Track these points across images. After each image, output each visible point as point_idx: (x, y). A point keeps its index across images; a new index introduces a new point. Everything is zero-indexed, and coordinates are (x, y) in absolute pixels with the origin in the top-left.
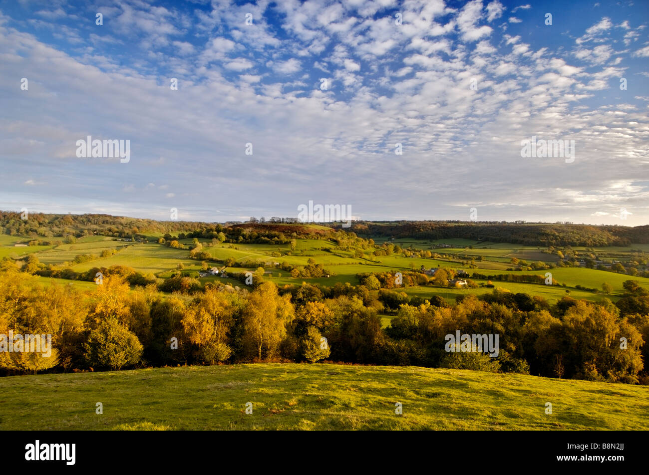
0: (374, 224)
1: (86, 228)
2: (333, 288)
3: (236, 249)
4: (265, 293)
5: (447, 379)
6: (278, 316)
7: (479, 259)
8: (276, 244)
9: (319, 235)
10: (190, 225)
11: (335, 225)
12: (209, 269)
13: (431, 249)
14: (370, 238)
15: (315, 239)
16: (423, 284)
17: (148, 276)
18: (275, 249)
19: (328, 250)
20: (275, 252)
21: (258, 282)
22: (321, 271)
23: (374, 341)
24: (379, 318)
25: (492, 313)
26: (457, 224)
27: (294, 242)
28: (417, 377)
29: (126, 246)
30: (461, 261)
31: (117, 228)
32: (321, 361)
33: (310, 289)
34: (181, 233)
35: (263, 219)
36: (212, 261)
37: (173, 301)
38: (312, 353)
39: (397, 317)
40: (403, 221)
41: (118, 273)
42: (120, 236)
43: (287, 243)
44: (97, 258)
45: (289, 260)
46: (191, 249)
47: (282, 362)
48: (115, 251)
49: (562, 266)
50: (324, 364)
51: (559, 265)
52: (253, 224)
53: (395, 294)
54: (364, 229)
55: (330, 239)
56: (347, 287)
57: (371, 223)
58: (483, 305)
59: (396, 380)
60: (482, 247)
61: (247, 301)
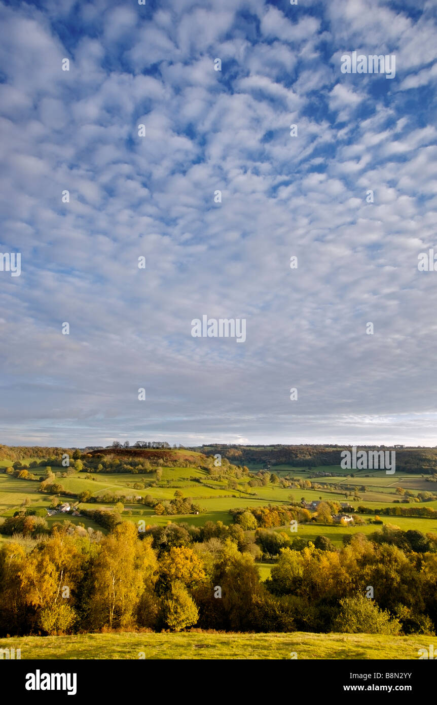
0: (248, 448)
2: (203, 528)
3: (93, 479)
4: (122, 536)
5: (340, 648)
6: (137, 567)
7: (363, 489)
8: (139, 473)
9: (188, 462)
10: (44, 451)
11: (206, 449)
12: (59, 505)
13: (310, 478)
14: (243, 465)
15: (183, 467)
16: (306, 521)
18: (138, 479)
19: (197, 480)
20: (138, 484)
21: (116, 522)
22: (189, 507)
23: (251, 599)
24: (255, 567)
25: (383, 556)
26: (335, 449)
27: (160, 470)
28: (305, 647)
30: (344, 492)
32: (188, 628)
33: (176, 530)
34: (33, 461)
35: (127, 443)
36: (64, 494)
38: (175, 619)
39: (276, 565)
40: (278, 445)
43: (152, 472)
45: (154, 494)
46: (42, 480)
47: (138, 630)
50: (190, 633)
52: (116, 449)
53: (274, 534)
54: (237, 454)
55: (201, 467)
56: (219, 527)
57: (245, 448)
58: (373, 547)
59: (280, 652)
60: (364, 475)
61: (100, 546)
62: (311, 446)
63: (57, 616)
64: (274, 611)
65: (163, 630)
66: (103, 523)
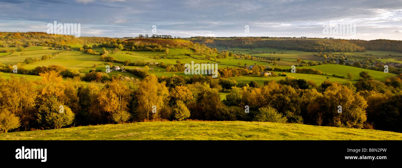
0: (217, 39)
1: (30, 41)
2: (192, 77)
3: (130, 54)
5: (257, 128)
6: (158, 94)
7: (279, 59)
8: (156, 51)
9: (183, 46)
10: (99, 39)
11: (193, 39)
12: (113, 67)
13: (251, 54)
14: (214, 47)
15: (180, 48)
16: (246, 74)
17: (74, 71)
18: (155, 54)
19: (189, 55)
20: (156, 57)
21: (146, 75)
23: (216, 108)
24: (219, 95)
25: (284, 90)
26: (267, 39)
27: (168, 50)
28: (240, 127)
29: (58, 53)
30: (268, 61)
31: (51, 41)
32: (185, 119)
33: (178, 79)
34: (94, 44)
35: (147, 35)
36: (115, 62)
37: (92, 87)
38: (179, 116)
39: (229, 94)
40: (235, 37)
41: (55, 69)
42: (53, 46)
43: (163, 51)
44: (39, 60)
45: (165, 62)
46: (101, 54)
47: (161, 120)
48: (51, 56)
49: (326, 64)
50: (186, 121)
51: (324, 63)
52: (141, 38)
53: (229, 80)
54: (211, 42)
55: (190, 48)
56: (200, 77)
57: (216, 39)
58: (279, 86)
59: (228, 128)
60: (281, 53)
61: (139, 86)
62: (254, 37)
63: (120, 116)
64: (227, 112)
65: (173, 120)
66: (140, 75)
